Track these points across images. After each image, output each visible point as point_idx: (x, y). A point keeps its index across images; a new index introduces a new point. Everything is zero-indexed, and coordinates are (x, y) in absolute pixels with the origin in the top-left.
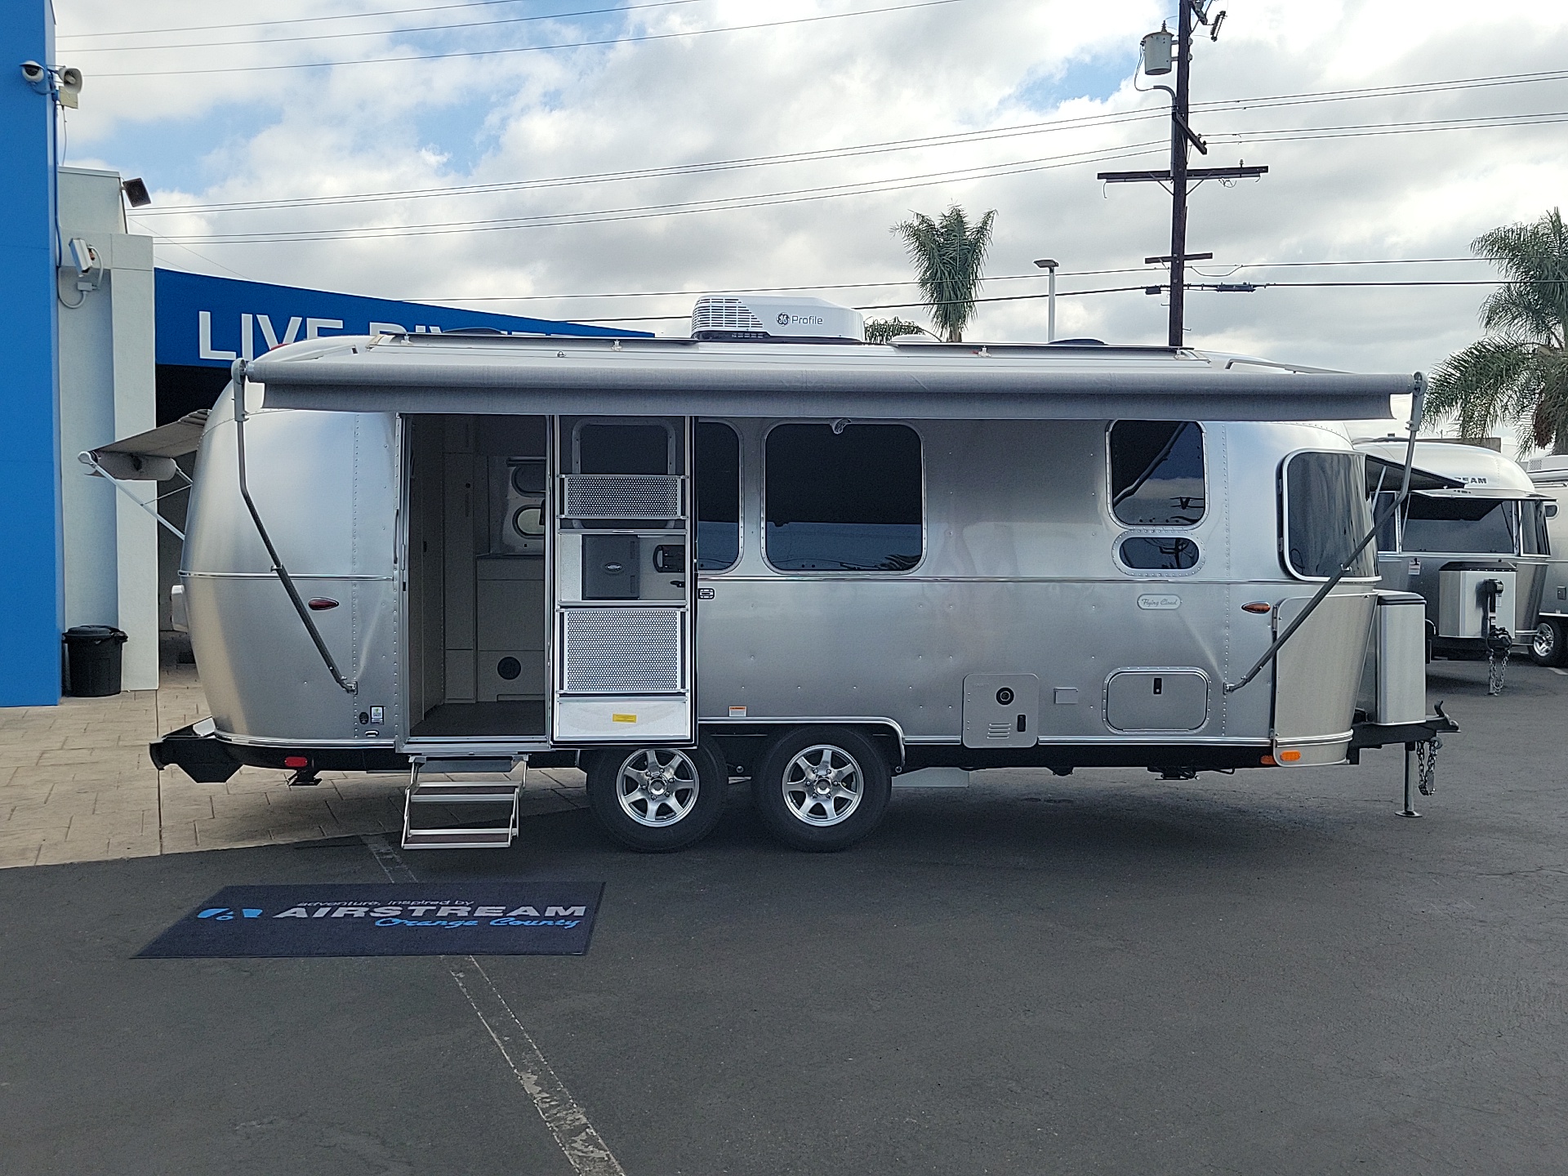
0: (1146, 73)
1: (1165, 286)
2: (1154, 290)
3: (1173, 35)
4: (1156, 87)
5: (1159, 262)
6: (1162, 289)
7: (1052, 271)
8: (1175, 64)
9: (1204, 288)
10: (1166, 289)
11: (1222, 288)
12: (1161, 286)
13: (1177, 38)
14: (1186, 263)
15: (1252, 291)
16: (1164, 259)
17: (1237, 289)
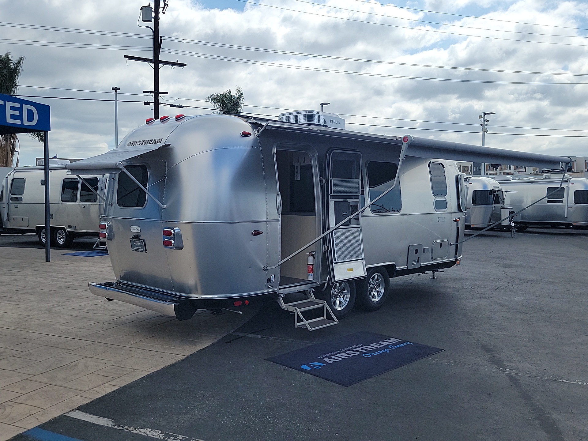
0: (143, 21)
1: (151, 102)
2: (147, 103)
3: (152, 9)
4: (146, 27)
5: (149, 93)
6: (150, 103)
7: (116, 91)
8: (153, 20)
9: (166, 105)
10: (152, 103)
11: (172, 106)
12: (150, 102)
13: (154, 10)
14: (160, 95)
15: (182, 108)
16: (151, 92)
17: (178, 106)
